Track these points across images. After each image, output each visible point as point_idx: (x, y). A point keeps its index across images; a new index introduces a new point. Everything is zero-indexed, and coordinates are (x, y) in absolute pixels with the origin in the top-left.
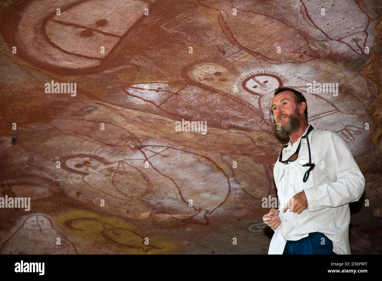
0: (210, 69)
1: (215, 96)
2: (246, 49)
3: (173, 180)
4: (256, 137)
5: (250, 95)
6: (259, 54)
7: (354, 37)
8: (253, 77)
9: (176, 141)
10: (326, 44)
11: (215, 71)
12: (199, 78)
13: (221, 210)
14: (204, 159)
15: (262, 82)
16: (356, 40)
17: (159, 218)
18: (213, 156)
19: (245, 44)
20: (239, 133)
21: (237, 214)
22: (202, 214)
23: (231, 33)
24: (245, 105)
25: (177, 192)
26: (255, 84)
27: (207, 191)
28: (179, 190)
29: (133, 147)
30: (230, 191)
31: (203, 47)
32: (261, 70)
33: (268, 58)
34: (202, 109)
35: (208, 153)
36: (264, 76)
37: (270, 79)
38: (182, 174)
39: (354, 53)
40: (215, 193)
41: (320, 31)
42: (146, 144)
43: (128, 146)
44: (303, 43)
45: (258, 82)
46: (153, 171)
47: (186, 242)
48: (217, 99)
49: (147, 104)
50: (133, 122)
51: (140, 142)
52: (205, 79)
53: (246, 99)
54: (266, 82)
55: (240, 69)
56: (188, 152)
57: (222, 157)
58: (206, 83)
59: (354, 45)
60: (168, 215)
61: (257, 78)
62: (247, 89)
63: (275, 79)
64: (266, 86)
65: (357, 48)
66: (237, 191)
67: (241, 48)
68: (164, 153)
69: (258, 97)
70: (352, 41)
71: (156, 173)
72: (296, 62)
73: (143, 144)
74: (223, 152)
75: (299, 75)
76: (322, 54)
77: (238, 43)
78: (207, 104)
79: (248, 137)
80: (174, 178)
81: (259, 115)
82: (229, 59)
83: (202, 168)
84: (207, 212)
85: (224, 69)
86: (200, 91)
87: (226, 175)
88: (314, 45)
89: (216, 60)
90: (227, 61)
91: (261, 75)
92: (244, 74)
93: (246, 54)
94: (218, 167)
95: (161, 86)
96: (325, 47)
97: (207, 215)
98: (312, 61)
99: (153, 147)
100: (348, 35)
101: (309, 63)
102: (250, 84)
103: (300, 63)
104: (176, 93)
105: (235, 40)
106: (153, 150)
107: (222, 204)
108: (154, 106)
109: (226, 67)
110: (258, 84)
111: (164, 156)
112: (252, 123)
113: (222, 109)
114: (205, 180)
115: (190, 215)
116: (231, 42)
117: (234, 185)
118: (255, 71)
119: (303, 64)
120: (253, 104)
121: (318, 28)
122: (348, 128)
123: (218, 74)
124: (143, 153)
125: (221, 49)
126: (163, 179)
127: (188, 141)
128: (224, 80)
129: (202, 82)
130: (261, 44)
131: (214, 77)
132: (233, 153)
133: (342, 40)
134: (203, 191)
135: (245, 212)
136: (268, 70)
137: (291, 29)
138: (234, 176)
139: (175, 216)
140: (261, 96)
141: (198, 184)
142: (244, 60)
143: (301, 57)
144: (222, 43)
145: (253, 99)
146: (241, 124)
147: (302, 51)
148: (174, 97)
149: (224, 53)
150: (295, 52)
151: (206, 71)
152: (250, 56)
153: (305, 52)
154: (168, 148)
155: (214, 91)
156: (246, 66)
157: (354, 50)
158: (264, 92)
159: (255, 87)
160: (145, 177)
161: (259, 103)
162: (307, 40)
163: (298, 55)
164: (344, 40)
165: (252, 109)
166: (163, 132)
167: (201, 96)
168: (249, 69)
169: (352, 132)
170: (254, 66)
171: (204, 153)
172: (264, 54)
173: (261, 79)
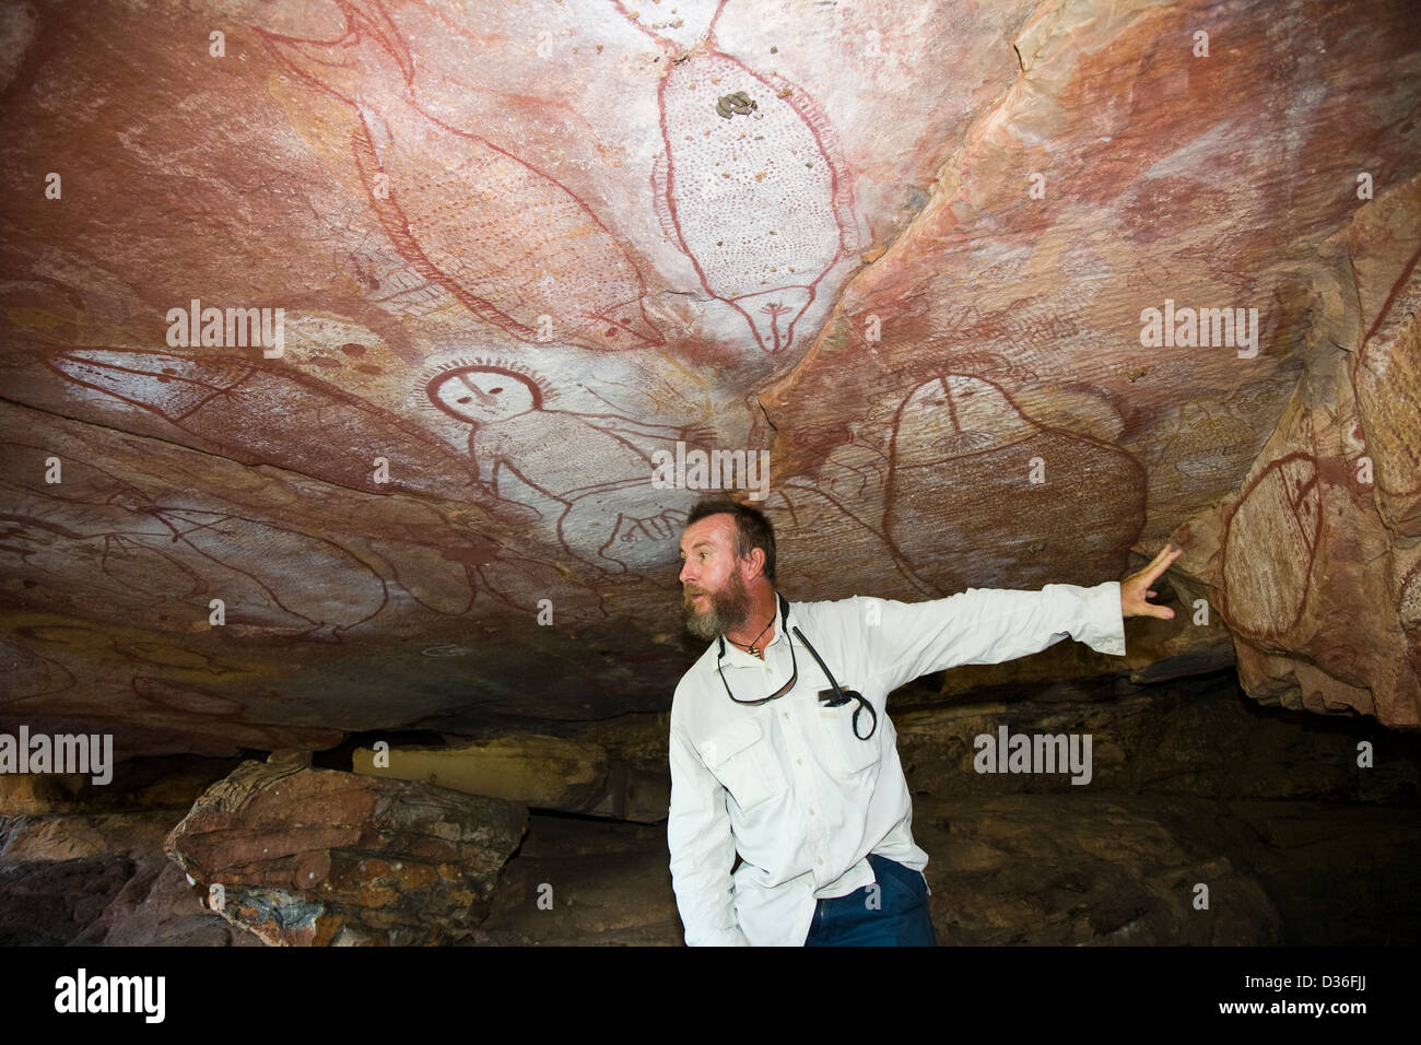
0: (329, 332)
1: (346, 411)
2: (449, 283)
3: (254, 578)
4: (453, 514)
5: (449, 420)
6: (487, 305)
7: (774, 298)
8: (461, 372)
9: (247, 506)
10: (693, 305)
11: (345, 341)
12: (294, 356)
13: (367, 626)
14: (325, 545)
15: (485, 389)
16: (774, 310)
17: (236, 632)
18: (348, 541)
19: (449, 265)
20: (411, 502)
21: (402, 633)
22: (329, 630)
23: (401, 214)
24: (431, 443)
25: (269, 596)
26: (465, 392)
27: (336, 598)
28: (271, 593)
29: (134, 508)
30: (386, 601)
31: (298, 252)
32: (487, 356)
33: (515, 324)
34: (312, 441)
35: (334, 534)
36: (494, 374)
37: (510, 384)
38: (275, 569)
39: (755, 346)
40: (354, 602)
41: (691, 262)
42: (167, 504)
43: (119, 505)
44: (627, 292)
45: (474, 388)
46: (202, 558)
47: (299, 666)
48: (353, 419)
49: (136, 412)
50: (113, 452)
51: (149, 500)
52: (313, 360)
53: (436, 429)
54: (497, 391)
55: (423, 343)
56: (283, 530)
57: (368, 545)
58: (318, 372)
59: (764, 322)
60: (255, 628)
61: (473, 377)
62: (440, 405)
63: (525, 387)
64: (495, 403)
65: (769, 332)
66: (402, 602)
67: (434, 275)
68: (220, 526)
69: (470, 427)
70: (763, 311)
71: (210, 562)
72: (593, 347)
73: (159, 504)
74: (371, 534)
75: (592, 384)
76: (670, 335)
77: (424, 257)
78: (323, 429)
79: (434, 511)
80: (256, 573)
81: (466, 469)
82: (388, 307)
83: (320, 560)
84: (339, 627)
85: (374, 337)
86: (299, 394)
87: (377, 575)
88: (657, 304)
89: (348, 306)
90: (385, 314)
91: (487, 369)
92: (436, 361)
93: (447, 298)
94: (359, 560)
95: (171, 365)
96: (686, 315)
97: (338, 631)
98: (639, 351)
99: (189, 512)
100: (766, 288)
101: (628, 354)
102: (451, 391)
103: (605, 350)
104: (226, 391)
105: (414, 245)
106: (191, 518)
107: (370, 618)
108: (162, 420)
109: (380, 332)
110: (473, 395)
111: (222, 533)
112: (446, 484)
113: (367, 444)
114: (331, 581)
115: (303, 630)
116: (400, 251)
117: (395, 592)
118: (468, 356)
119: (612, 356)
120: (453, 442)
121: (686, 250)
122: (667, 515)
123: (352, 349)
124: (164, 522)
125: (365, 269)
126: (231, 575)
127: (280, 507)
128: (375, 371)
129: (304, 368)
130: (500, 271)
131: (343, 358)
132: (396, 538)
133: (739, 303)
134: (327, 598)
135: (417, 630)
136: (509, 359)
137: (606, 238)
138: (396, 576)
139: (271, 630)
140: (477, 425)
141: (313, 586)
142: (439, 317)
143: (611, 333)
144: (369, 248)
145: (454, 431)
146: (419, 485)
147: (618, 318)
148: (221, 401)
149: (375, 285)
150: (598, 316)
151: (316, 336)
152: (460, 308)
153: (626, 321)
154: (230, 517)
155: (341, 398)
156: (443, 336)
157: (758, 337)
158: (487, 418)
159: (465, 400)
160: (182, 567)
161: (471, 442)
162: (643, 286)
163: (603, 327)
164: (744, 304)
165: (449, 454)
166: (208, 482)
167: (303, 407)
168: (451, 348)
169: (673, 522)
170: (467, 338)
171: (324, 534)
172: (502, 307)
173: (485, 381)
